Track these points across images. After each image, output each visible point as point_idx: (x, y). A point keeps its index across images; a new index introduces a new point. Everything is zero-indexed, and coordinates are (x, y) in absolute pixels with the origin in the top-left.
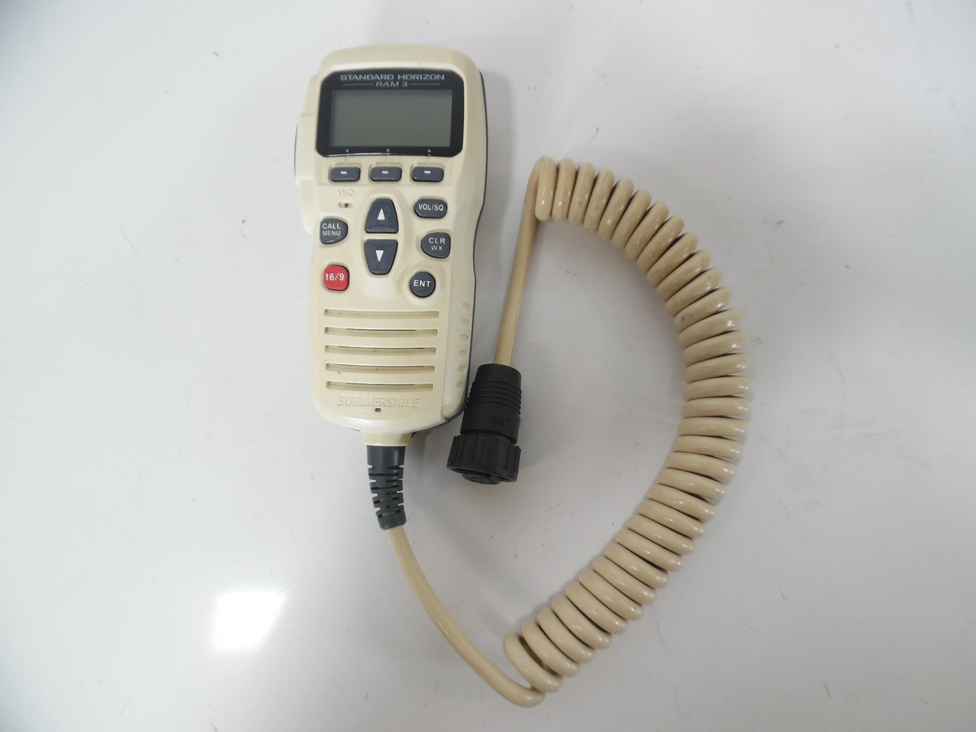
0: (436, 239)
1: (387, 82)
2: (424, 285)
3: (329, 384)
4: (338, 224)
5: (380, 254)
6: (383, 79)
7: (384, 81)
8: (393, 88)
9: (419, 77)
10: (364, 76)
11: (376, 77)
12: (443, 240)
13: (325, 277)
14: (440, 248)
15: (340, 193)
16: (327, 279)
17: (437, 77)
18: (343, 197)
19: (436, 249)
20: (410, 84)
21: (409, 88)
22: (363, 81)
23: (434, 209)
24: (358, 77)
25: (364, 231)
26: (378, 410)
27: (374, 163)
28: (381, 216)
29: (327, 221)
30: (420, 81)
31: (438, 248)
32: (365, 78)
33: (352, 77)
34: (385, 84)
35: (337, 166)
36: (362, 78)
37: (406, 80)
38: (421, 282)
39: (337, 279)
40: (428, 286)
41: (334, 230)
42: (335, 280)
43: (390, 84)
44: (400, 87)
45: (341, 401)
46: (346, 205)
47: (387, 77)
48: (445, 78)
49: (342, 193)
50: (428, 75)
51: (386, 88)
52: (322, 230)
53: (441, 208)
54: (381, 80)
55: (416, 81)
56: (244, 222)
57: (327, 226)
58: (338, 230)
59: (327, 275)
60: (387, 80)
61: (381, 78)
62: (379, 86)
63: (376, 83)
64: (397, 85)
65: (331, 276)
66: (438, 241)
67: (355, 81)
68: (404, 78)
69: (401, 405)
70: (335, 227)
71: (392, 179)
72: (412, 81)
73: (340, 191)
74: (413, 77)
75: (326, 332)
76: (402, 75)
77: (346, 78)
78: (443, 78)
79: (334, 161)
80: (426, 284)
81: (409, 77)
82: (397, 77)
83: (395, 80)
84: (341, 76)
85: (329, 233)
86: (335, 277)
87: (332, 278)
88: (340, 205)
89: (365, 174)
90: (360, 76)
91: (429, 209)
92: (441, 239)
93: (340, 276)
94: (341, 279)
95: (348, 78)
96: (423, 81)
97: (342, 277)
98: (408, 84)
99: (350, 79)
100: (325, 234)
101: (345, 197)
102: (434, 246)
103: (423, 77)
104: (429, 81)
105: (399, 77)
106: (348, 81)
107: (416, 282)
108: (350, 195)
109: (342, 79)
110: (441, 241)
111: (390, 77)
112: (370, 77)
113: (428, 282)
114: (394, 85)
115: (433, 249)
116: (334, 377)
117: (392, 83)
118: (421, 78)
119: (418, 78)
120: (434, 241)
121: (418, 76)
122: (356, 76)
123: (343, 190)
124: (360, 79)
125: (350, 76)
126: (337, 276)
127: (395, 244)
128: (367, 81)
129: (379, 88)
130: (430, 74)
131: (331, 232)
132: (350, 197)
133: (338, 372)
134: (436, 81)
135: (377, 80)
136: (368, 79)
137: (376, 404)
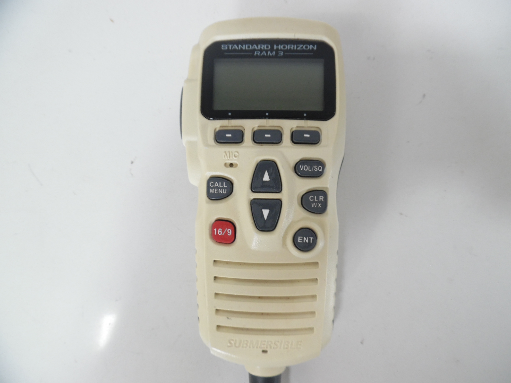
0: (315, 197)
1: (265, 52)
2: (307, 241)
3: (218, 327)
4: (224, 183)
5: (266, 213)
6: (261, 49)
7: (261, 51)
8: (269, 57)
9: (294, 48)
10: (243, 46)
11: (254, 47)
12: (321, 198)
13: (213, 231)
14: (320, 205)
15: (226, 155)
16: (215, 234)
17: (310, 47)
18: (229, 158)
19: (315, 206)
20: (286, 53)
21: (284, 57)
22: (241, 50)
23: (314, 170)
24: (238, 47)
25: (250, 191)
26: (264, 352)
27: (257, 126)
28: (266, 178)
29: (213, 179)
30: (294, 51)
31: (318, 205)
32: (244, 48)
33: (232, 47)
34: (262, 54)
35: (222, 129)
36: (241, 48)
37: (281, 50)
38: (305, 238)
39: (225, 234)
40: (311, 242)
41: (221, 188)
42: (223, 235)
43: (267, 53)
44: (276, 56)
45: (231, 343)
46: (231, 165)
47: (264, 47)
48: (317, 47)
49: (228, 154)
50: (301, 46)
51: (264, 57)
52: (208, 188)
53: (320, 168)
54: (258, 50)
55: (290, 50)
56: (132, 163)
57: (214, 184)
58: (225, 188)
59: (215, 230)
60: (264, 50)
61: (259, 48)
62: (257, 55)
63: (254, 53)
64: (274, 55)
65: (219, 231)
66: (318, 199)
67: (235, 50)
68: (280, 48)
69: (286, 346)
70: (221, 185)
71: (274, 142)
72: (287, 51)
73: (225, 152)
74: (288, 47)
75: (215, 280)
76: (277, 45)
77: (226, 48)
78: (315, 48)
79: (218, 124)
80: (309, 240)
81: (284, 47)
82: (274, 47)
83: (272, 50)
84: (222, 46)
85: (215, 191)
86: (223, 231)
87: (220, 233)
88: (225, 165)
89: (248, 136)
90: (240, 46)
91: (309, 170)
92: (320, 197)
93: (228, 231)
94: (229, 234)
95: (228, 47)
96: (297, 51)
97: (230, 232)
98: (284, 54)
99: (230, 48)
100: (212, 191)
101: (231, 158)
102: (314, 204)
103: (297, 47)
104: (303, 51)
105: (275, 47)
106: (228, 50)
107: (300, 238)
108: (235, 157)
109: (222, 48)
110: (320, 198)
111: (267, 47)
112: (249, 47)
113: (311, 238)
114: (271, 55)
115: (313, 206)
116: (223, 321)
117: (269, 52)
118: (295, 48)
119: (292, 48)
120: (314, 198)
121: (293, 46)
122: (236, 46)
123: (229, 152)
124: (240, 48)
125: (230, 46)
126: (225, 231)
127: (279, 202)
128: (245, 51)
129: (257, 56)
130: (304, 45)
131: (218, 190)
132: (235, 158)
133: (228, 318)
134: (309, 51)
135: (254, 50)
136: (247, 48)
137: (263, 346)
